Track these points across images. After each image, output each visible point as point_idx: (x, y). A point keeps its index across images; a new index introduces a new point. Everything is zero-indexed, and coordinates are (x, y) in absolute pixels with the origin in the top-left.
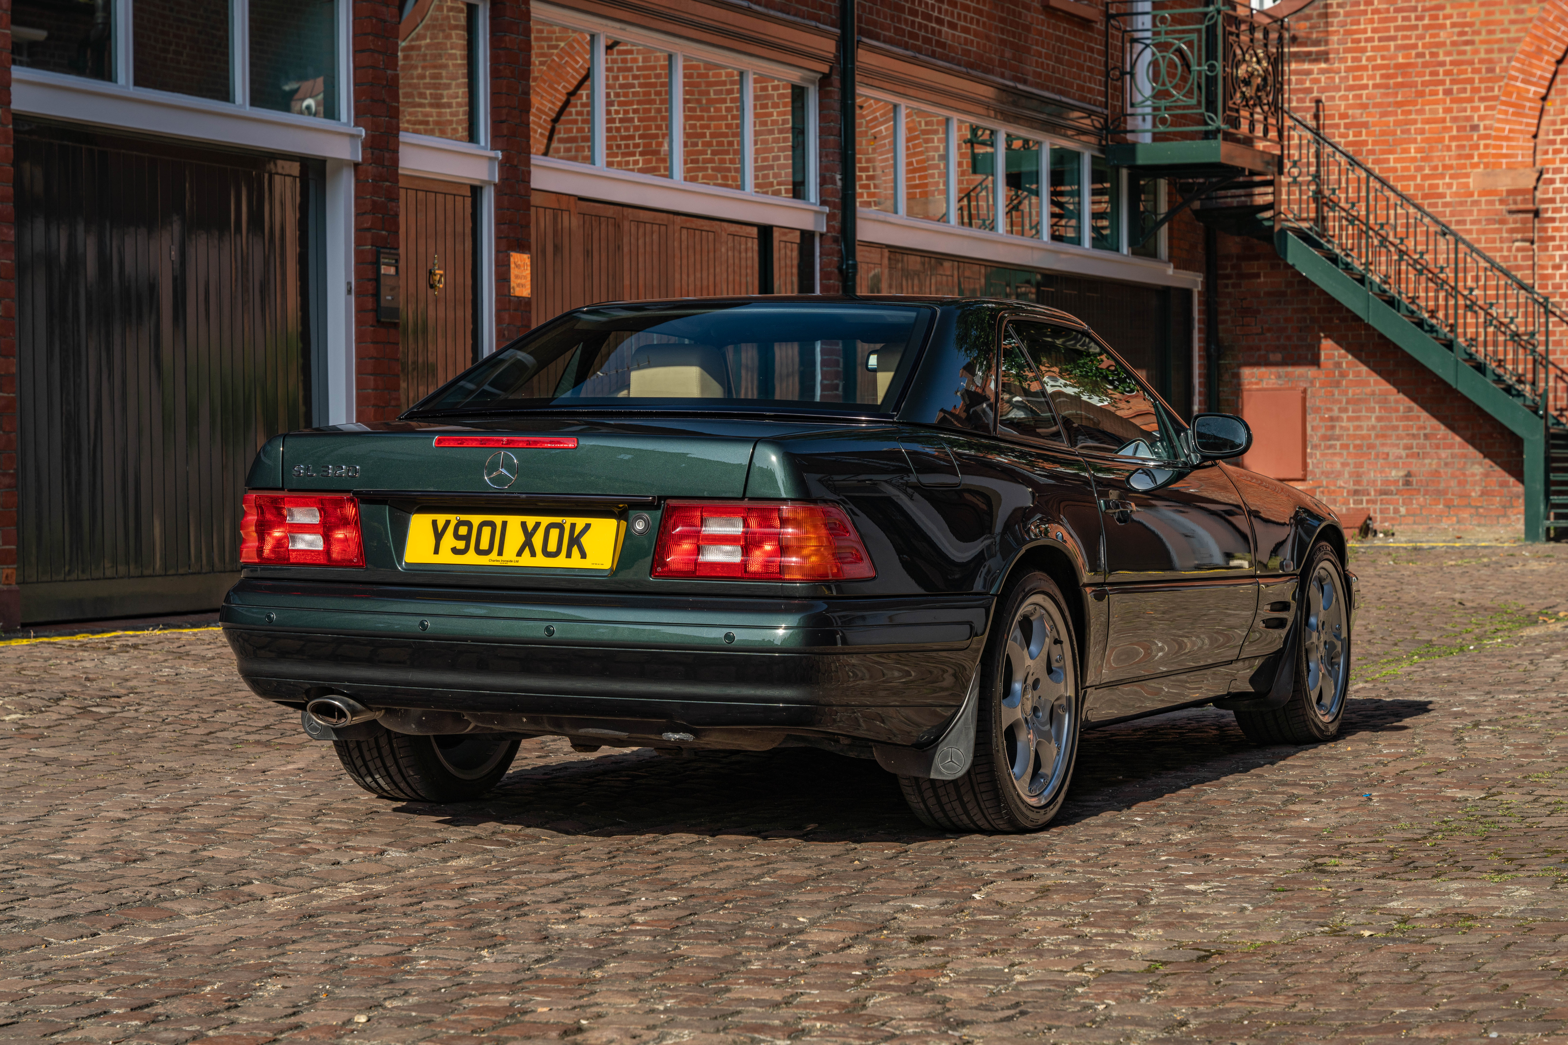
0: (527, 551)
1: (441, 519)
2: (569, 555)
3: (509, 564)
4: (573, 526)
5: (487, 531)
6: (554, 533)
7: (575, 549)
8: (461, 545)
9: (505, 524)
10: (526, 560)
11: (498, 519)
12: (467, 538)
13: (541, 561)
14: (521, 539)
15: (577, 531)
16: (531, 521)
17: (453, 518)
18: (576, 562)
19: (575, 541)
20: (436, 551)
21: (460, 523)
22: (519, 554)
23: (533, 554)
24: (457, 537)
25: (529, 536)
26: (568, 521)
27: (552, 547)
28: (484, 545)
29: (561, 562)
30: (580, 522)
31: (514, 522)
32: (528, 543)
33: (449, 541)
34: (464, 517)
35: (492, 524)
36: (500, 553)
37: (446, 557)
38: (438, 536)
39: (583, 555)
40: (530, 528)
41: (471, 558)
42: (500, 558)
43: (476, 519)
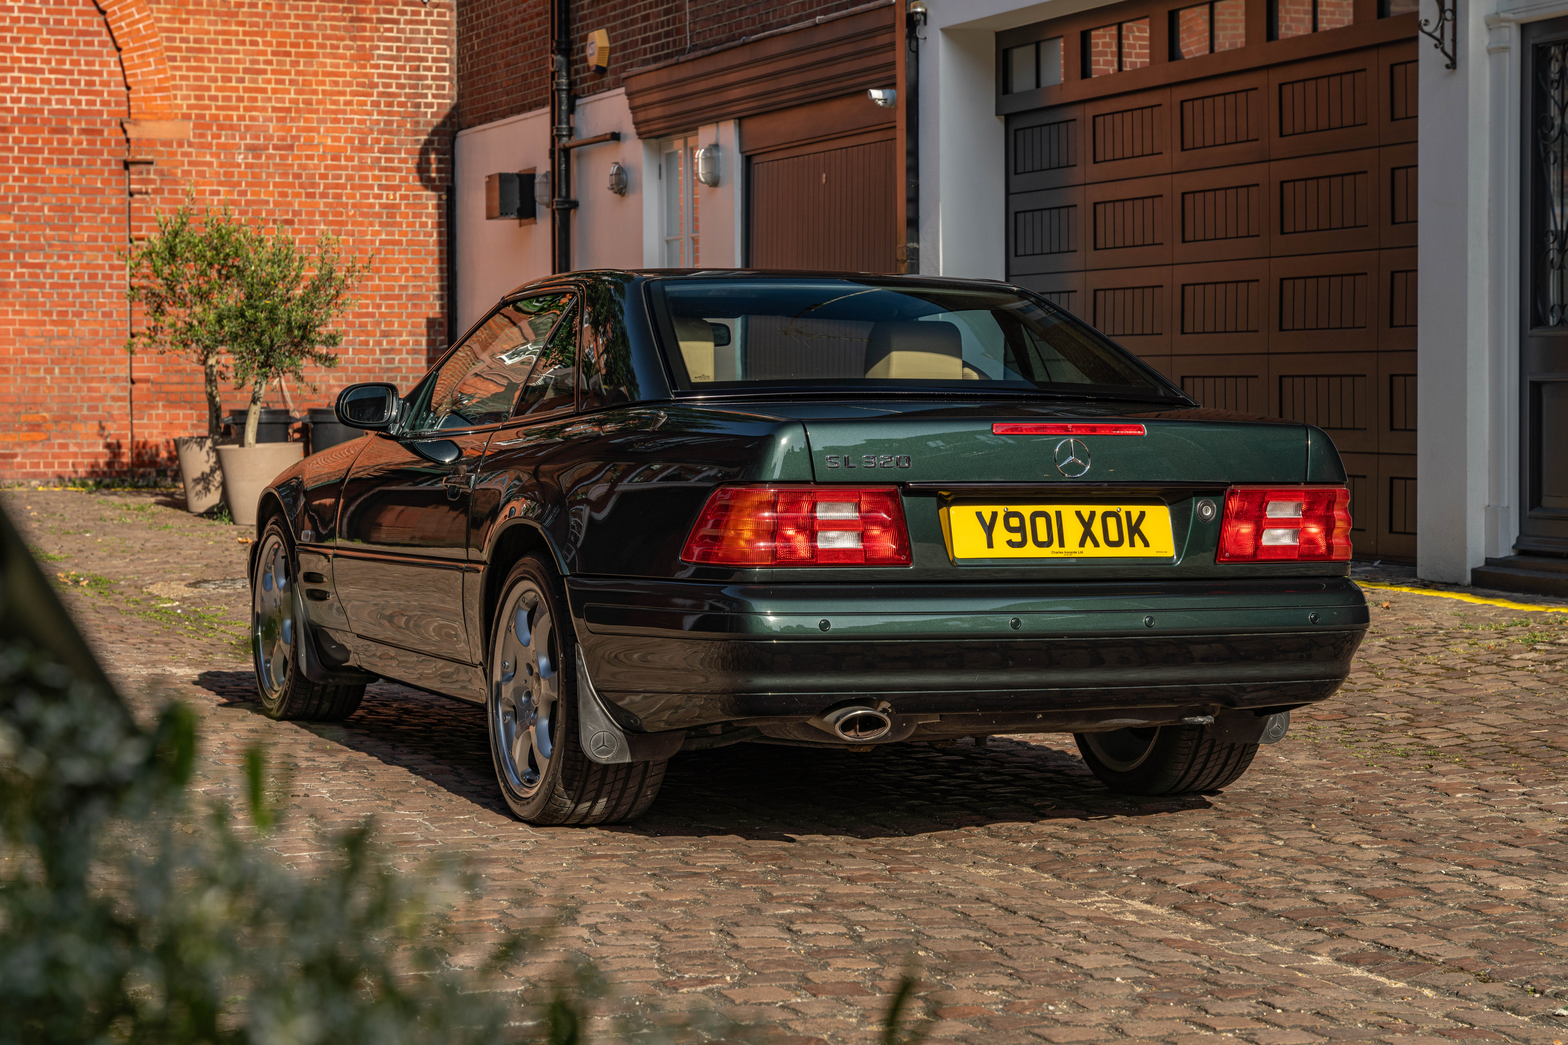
0: (1089, 541)
1: (987, 511)
2: (1132, 544)
3: (1074, 555)
4: (1128, 514)
5: (1041, 522)
6: (1111, 522)
7: (1137, 538)
9: (1058, 514)
10: (1089, 551)
11: (1051, 509)
12: (1021, 529)
13: (1105, 551)
14: (1081, 530)
15: (1134, 520)
16: (1086, 510)
17: (1001, 510)
18: (1139, 551)
19: (1135, 529)
20: (990, 545)
21: (1008, 516)
22: (1082, 544)
23: (1096, 544)
24: (1009, 528)
25: (1087, 525)
26: (1122, 509)
27: (1114, 536)
28: (1043, 536)
29: (1125, 551)
30: (1135, 510)
31: (1068, 511)
32: (1088, 533)
33: (1000, 533)
34: (1012, 508)
35: (1045, 515)
36: (1062, 544)
37: (1002, 550)
38: (989, 529)
39: (1147, 544)
40: (1086, 517)
41: (1030, 551)
42: (1062, 549)
43: (1026, 510)
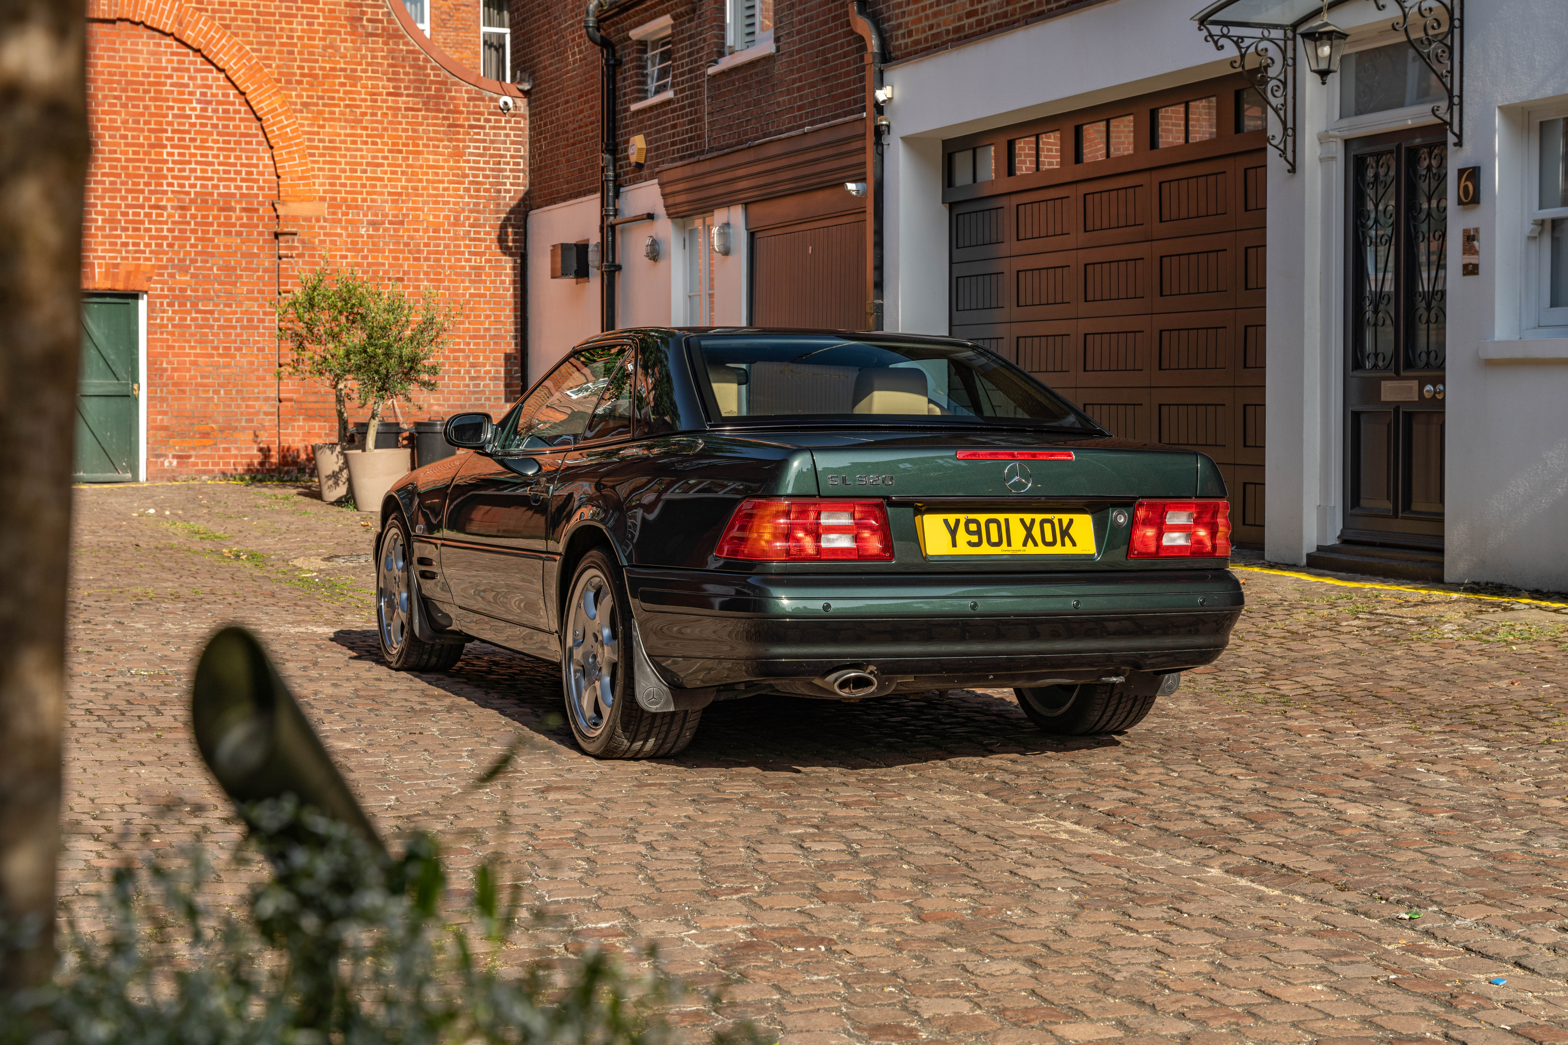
0: (1030, 541)
1: (952, 518)
2: (1063, 544)
3: (1019, 553)
4: (1060, 521)
5: (993, 527)
6: (1047, 527)
7: (1067, 539)
8: (975, 539)
9: (1007, 521)
10: (1031, 549)
11: (1001, 517)
12: (978, 533)
13: (1042, 550)
14: (1024, 533)
15: (1065, 526)
16: (1028, 518)
17: (963, 517)
18: (1068, 549)
19: (1065, 533)
20: (954, 545)
21: (968, 522)
22: (1025, 544)
23: (1036, 544)
24: (969, 532)
25: (1029, 529)
26: (1056, 517)
27: (1049, 538)
28: (995, 538)
29: (1057, 550)
30: (1066, 518)
31: (1014, 519)
32: (1029, 536)
33: (962, 536)
34: (971, 516)
35: (996, 521)
36: (1009, 544)
37: (963, 549)
38: (953, 532)
39: (1074, 544)
40: (1028, 524)
41: (985, 549)
42: (1009, 548)
43: (982, 518)
